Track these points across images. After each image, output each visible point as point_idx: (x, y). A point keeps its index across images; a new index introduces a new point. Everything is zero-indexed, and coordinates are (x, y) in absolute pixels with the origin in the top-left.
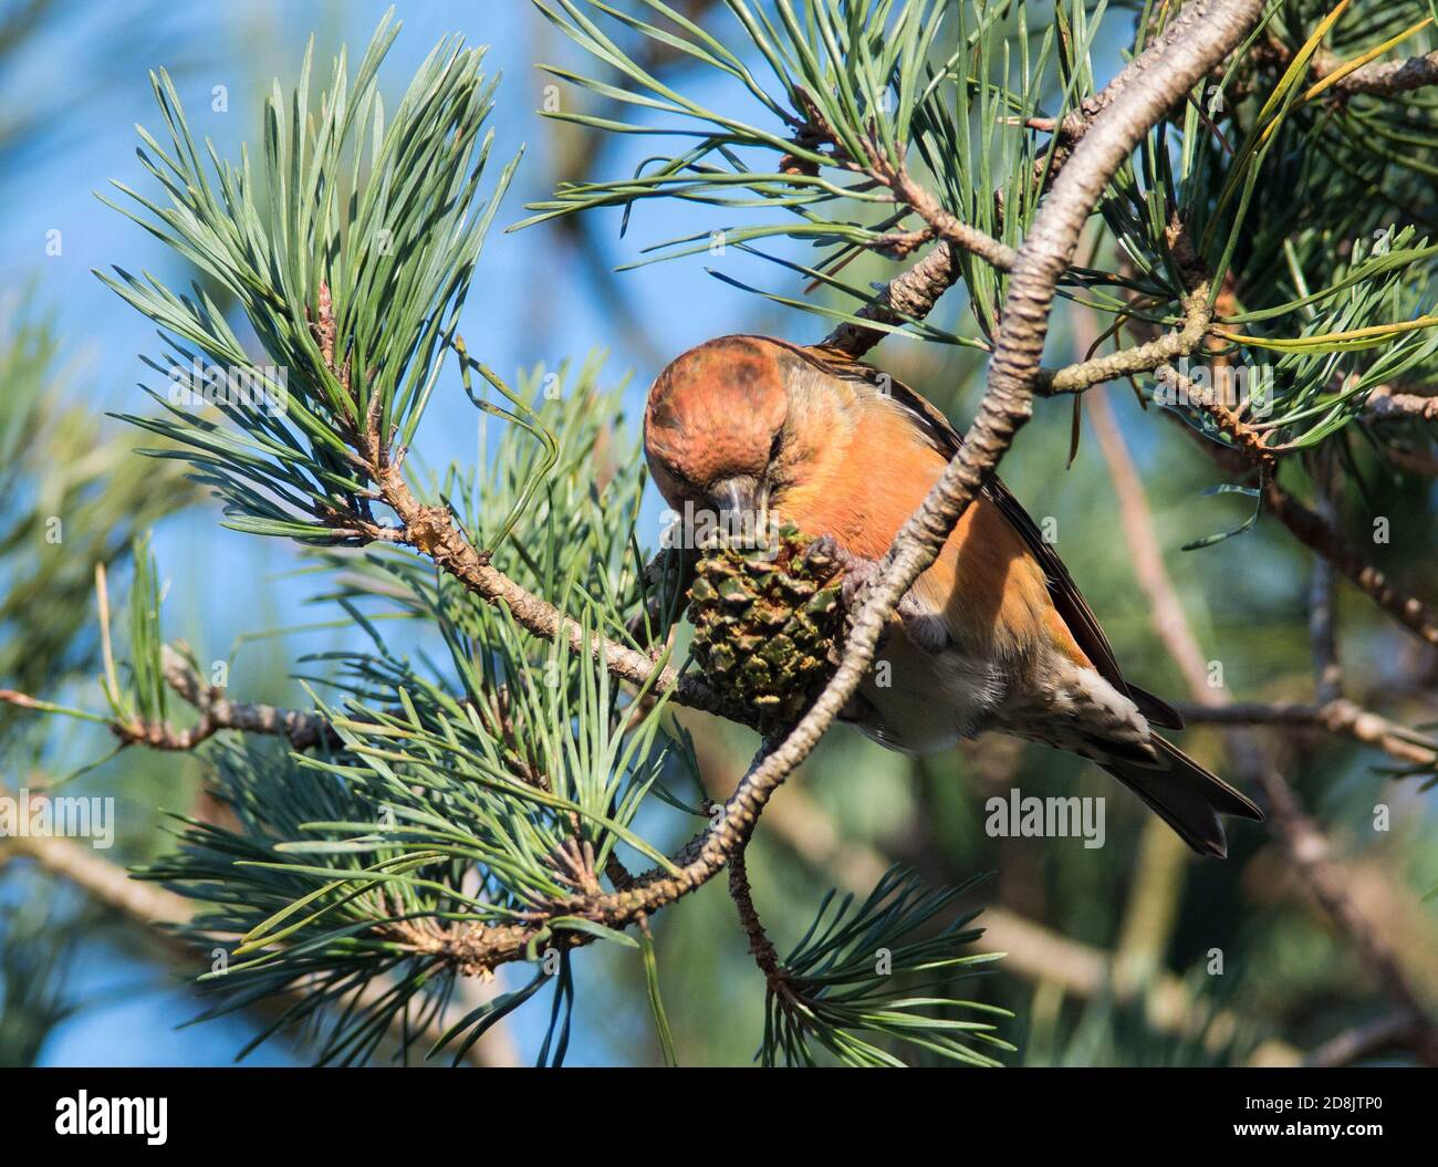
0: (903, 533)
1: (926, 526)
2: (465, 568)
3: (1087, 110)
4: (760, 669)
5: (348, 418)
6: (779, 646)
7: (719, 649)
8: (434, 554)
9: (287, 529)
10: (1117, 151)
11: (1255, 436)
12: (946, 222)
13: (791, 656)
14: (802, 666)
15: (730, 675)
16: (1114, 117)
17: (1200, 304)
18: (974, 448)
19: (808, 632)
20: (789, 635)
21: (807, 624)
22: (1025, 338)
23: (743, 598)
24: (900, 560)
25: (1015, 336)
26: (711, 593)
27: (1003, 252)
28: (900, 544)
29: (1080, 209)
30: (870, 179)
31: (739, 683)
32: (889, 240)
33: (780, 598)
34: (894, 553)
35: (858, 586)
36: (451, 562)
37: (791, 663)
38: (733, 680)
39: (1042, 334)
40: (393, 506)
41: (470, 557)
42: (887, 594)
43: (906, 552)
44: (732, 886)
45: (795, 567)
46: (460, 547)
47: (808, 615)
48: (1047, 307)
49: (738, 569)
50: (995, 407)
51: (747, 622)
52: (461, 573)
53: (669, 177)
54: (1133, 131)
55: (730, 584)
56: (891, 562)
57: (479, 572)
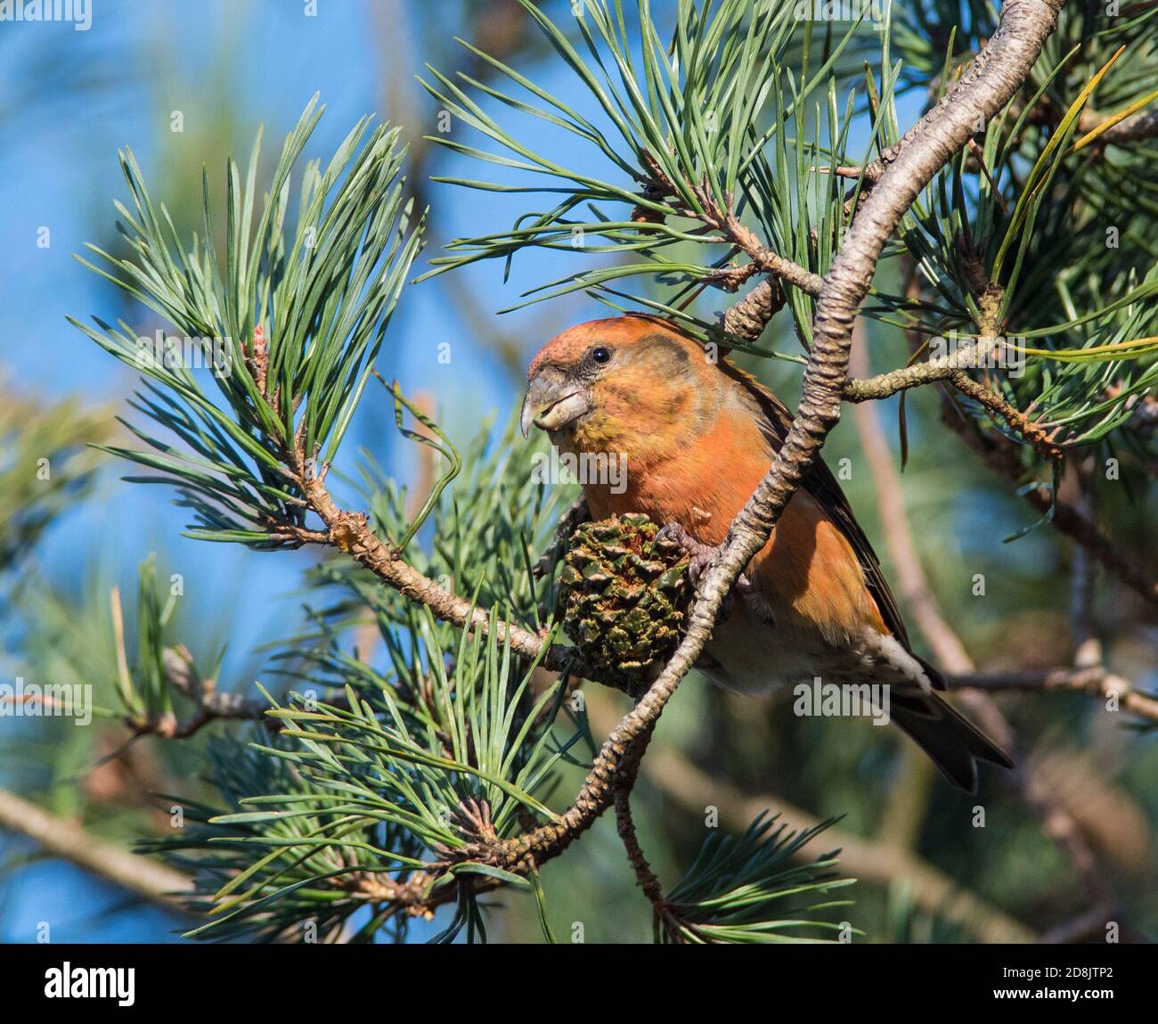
0: (737, 521)
1: (756, 514)
2: (379, 563)
3: (886, 159)
4: (622, 638)
5: (279, 439)
6: (636, 617)
7: (586, 623)
8: (352, 552)
9: (234, 536)
10: (906, 192)
11: (1043, 433)
12: (767, 257)
13: (648, 626)
14: (657, 635)
15: (597, 646)
16: (903, 164)
17: (991, 322)
18: (793, 447)
19: (660, 604)
20: (646, 607)
21: (659, 598)
22: (832, 352)
23: (603, 578)
24: (735, 544)
25: (823, 351)
26: (577, 577)
27: (815, 281)
28: (735, 530)
29: (876, 242)
30: (705, 224)
31: (605, 653)
32: (720, 274)
33: (634, 576)
34: (731, 538)
35: (703, 568)
36: (367, 559)
37: (648, 633)
38: (600, 651)
39: (847, 348)
40: (318, 512)
41: (383, 554)
42: (725, 573)
43: (739, 537)
44: (619, 827)
45: (645, 550)
46: (375, 545)
47: (659, 590)
48: (849, 326)
49: (598, 555)
50: (809, 412)
51: (608, 598)
52: (375, 568)
53: (543, 228)
54: (919, 175)
55: (592, 567)
56: (728, 546)
57: (391, 566)
